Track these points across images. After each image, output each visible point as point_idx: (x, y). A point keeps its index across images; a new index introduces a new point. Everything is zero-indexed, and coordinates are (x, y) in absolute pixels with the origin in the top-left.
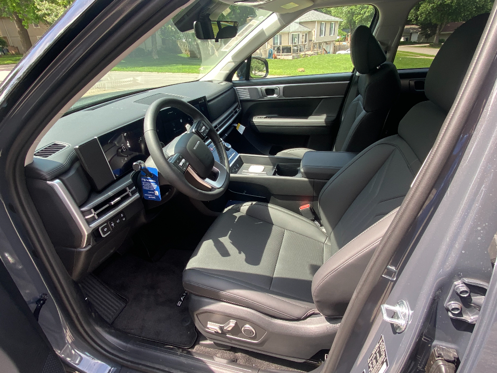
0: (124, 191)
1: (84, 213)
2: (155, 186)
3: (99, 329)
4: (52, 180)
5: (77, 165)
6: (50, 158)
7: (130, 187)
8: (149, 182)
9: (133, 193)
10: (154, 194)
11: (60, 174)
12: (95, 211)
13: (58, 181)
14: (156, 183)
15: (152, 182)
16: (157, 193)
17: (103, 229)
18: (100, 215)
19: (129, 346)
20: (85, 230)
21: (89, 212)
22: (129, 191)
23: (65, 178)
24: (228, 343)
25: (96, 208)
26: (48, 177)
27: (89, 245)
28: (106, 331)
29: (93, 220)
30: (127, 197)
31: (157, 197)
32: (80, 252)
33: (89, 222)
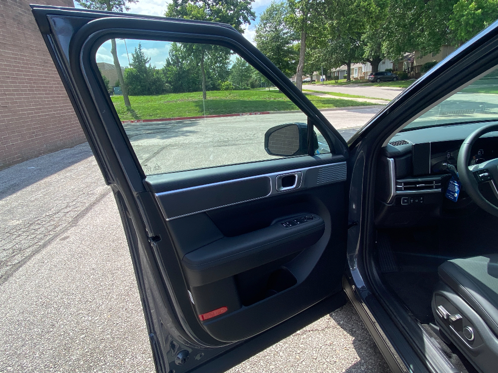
0: (431, 182)
1: (397, 183)
2: (457, 189)
3: (373, 263)
4: (390, 158)
5: (409, 155)
6: (396, 147)
7: (437, 182)
8: (455, 185)
9: (437, 187)
10: (453, 195)
11: (396, 156)
12: (404, 185)
13: (393, 159)
14: (459, 187)
15: (457, 186)
16: (456, 195)
17: (404, 199)
18: (406, 189)
19: (383, 286)
20: (393, 192)
21: (400, 184)
22: (434, 184)
23: (397, 159)
24: (448, 334)
25: (405, 184)
26: (389, 155)
27: (391, 204)
28: (376, 268)
29: (400, 189)
30: (431, 188)
31: (455, 198)
32: (385, 205)
33: (397, 189)
